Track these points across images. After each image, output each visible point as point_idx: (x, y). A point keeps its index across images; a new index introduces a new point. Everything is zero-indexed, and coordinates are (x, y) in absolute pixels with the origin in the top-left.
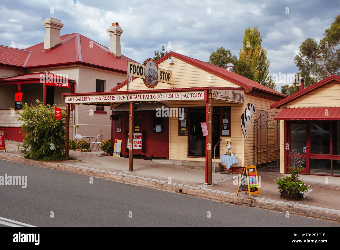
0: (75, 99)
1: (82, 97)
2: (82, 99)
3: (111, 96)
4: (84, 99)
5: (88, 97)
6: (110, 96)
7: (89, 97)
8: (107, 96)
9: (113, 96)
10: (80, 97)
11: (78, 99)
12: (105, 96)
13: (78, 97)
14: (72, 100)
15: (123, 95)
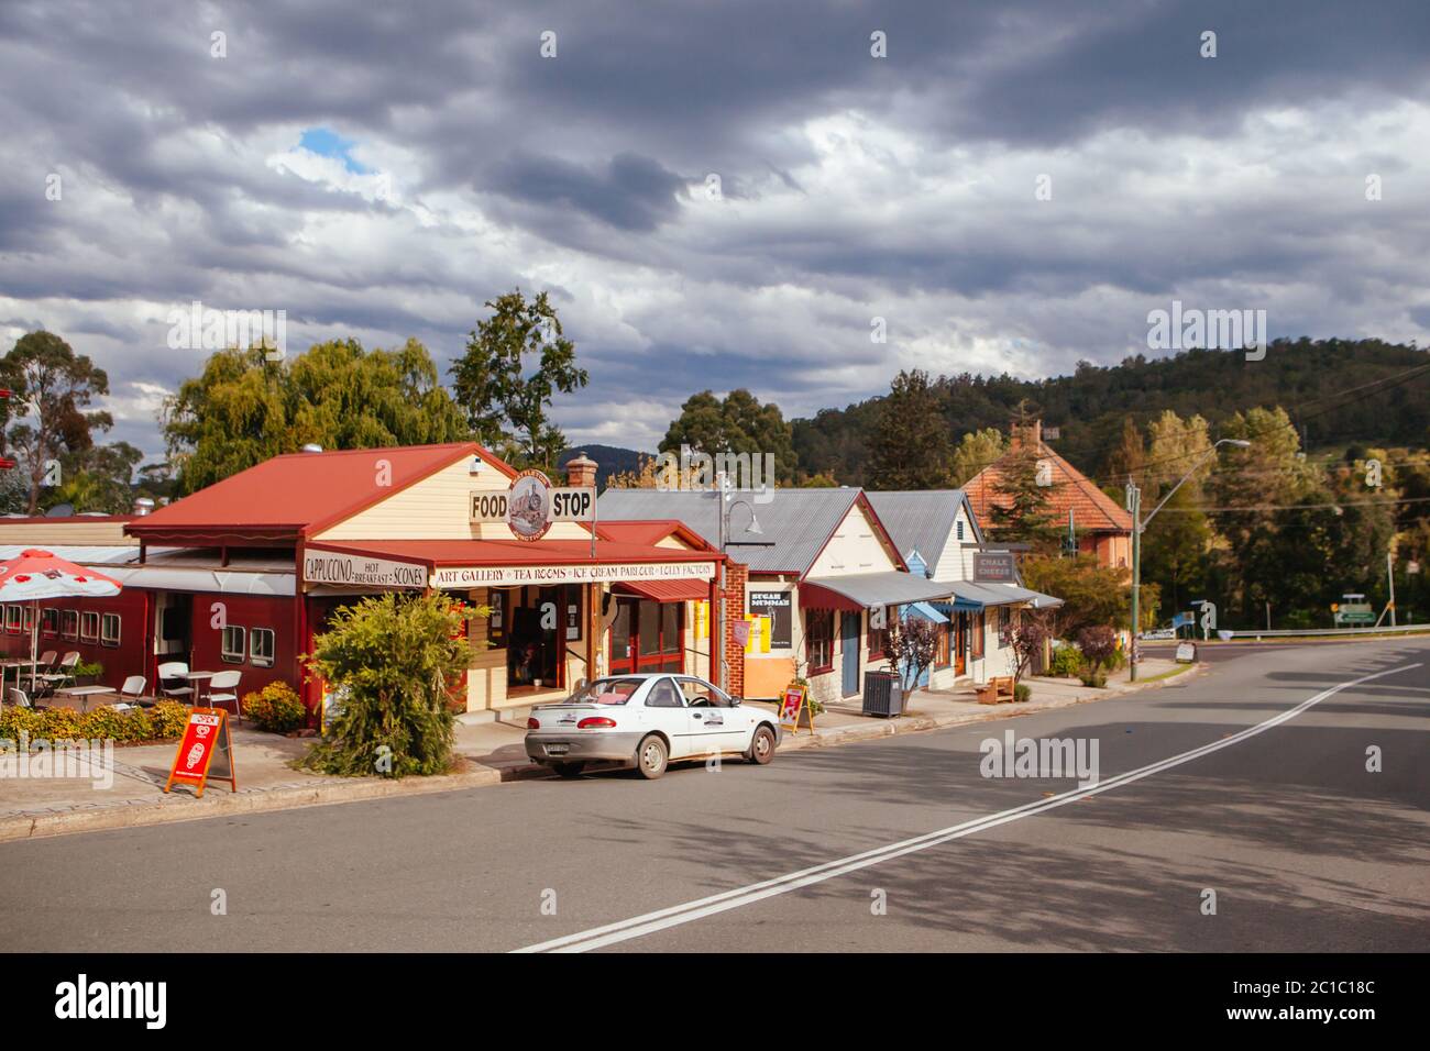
0: (459, 576)
1: (480, 570)
2: (480, 577)
3: (556, 568)
4: (486, 577)
5: (498, 569)
6: (553, 568)
7: (501, 569)
8: (547, 569)
9: (561, 568)
10: (475, 570)
11: (470, 574)
12: (541, 569)
13: (470, 570)
14: (452, 577)
15: (582, 567)
